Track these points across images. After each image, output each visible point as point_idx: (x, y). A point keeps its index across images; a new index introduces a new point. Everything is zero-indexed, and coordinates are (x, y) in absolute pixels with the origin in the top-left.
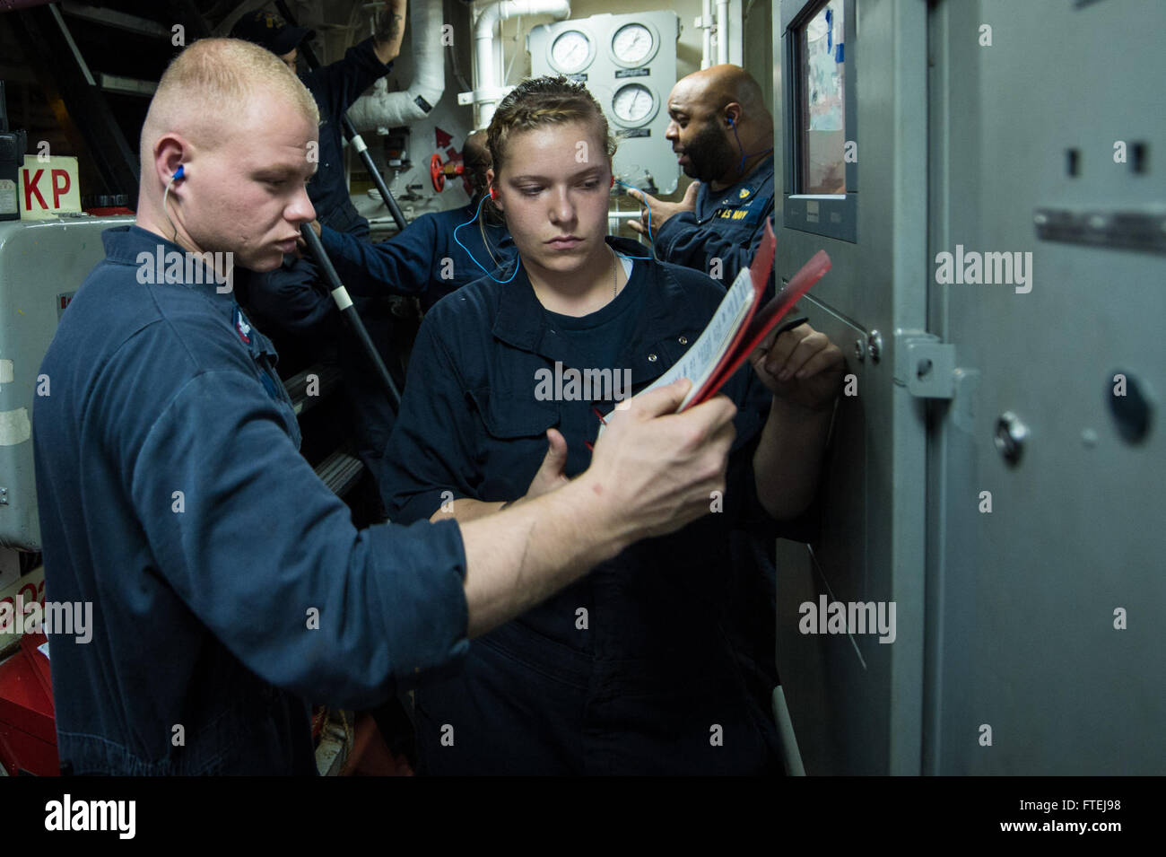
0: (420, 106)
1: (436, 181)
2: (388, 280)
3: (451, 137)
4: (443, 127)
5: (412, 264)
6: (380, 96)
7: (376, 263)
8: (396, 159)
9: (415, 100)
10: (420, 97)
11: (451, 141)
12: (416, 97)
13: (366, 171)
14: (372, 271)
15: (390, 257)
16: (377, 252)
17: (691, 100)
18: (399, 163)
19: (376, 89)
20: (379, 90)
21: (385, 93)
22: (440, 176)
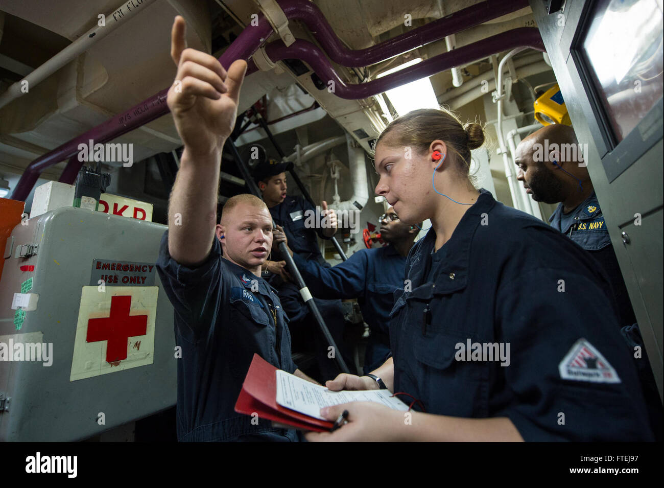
0: (357, 206)
1: (367, 243)
2: (336, 288)
3: (375, 226)
4: (371, 222)
5: (351, 280)
6: (336, 204)
7: (327, 276)
8: (347, 238)
9: (354, 204)
10: (356, 202)
11: (376, 228)
12: (354, 202)
13: (333, 246)
14: (325, 282)
15: (339, 277)
16: (330, 272)
17: (524, 155)
18: (349, 240)
19: (335, 200)
20: (336, 202)
21: (338, 202)
22: (368, 241)
